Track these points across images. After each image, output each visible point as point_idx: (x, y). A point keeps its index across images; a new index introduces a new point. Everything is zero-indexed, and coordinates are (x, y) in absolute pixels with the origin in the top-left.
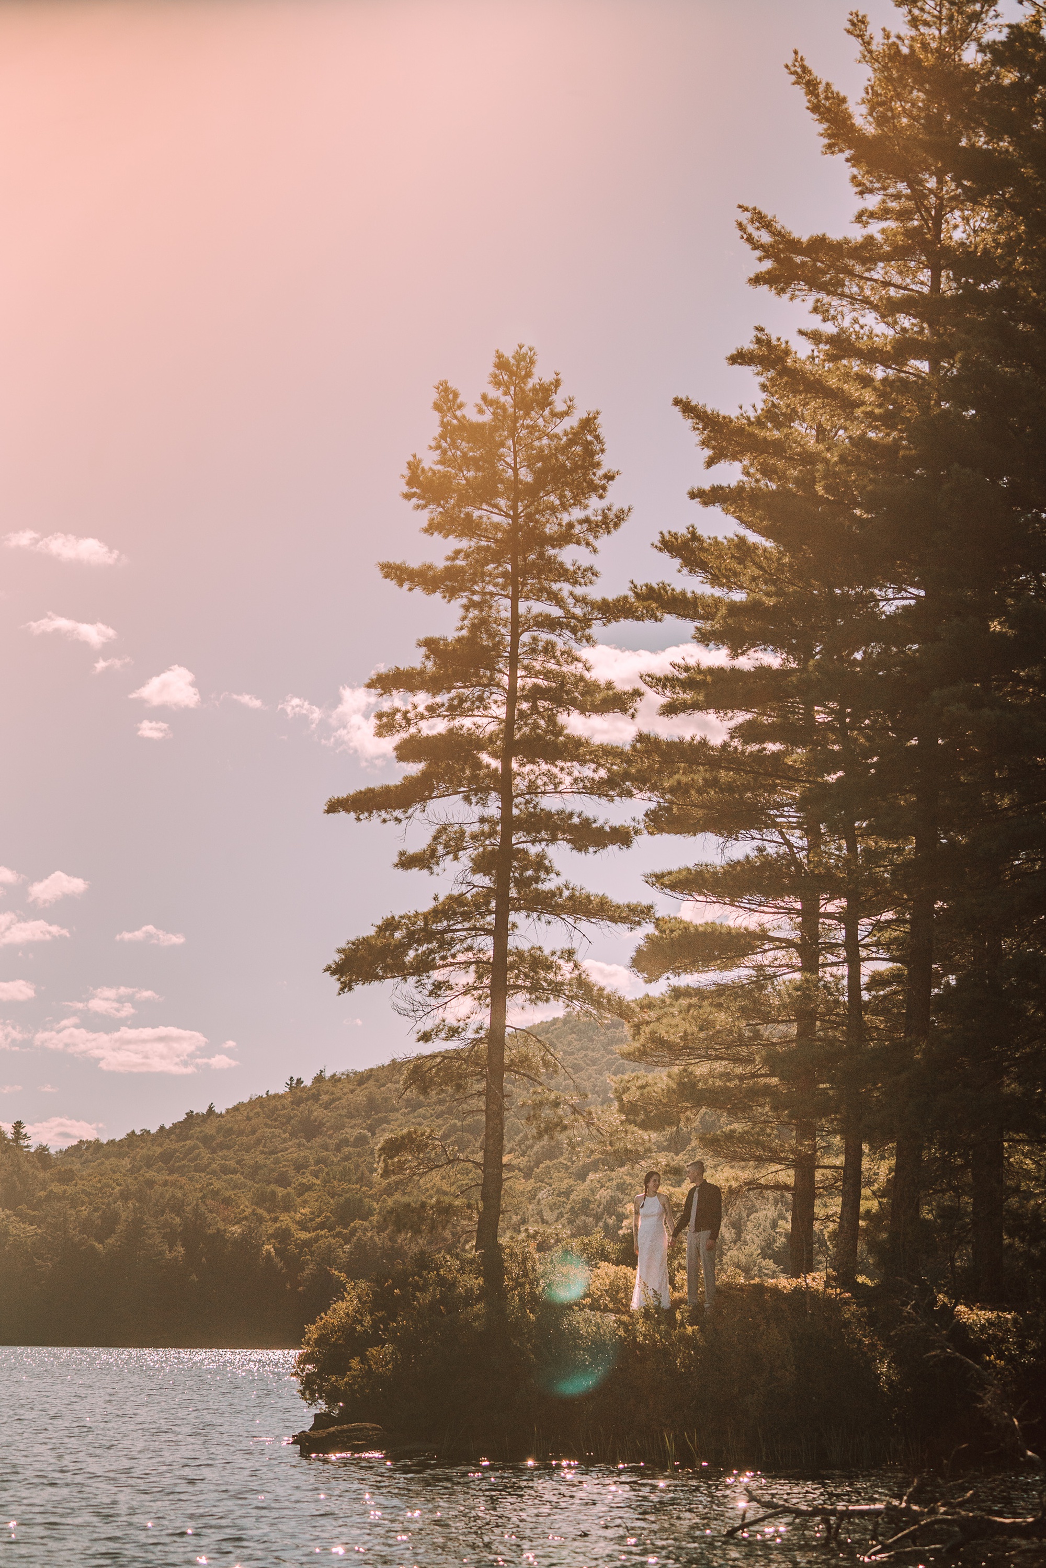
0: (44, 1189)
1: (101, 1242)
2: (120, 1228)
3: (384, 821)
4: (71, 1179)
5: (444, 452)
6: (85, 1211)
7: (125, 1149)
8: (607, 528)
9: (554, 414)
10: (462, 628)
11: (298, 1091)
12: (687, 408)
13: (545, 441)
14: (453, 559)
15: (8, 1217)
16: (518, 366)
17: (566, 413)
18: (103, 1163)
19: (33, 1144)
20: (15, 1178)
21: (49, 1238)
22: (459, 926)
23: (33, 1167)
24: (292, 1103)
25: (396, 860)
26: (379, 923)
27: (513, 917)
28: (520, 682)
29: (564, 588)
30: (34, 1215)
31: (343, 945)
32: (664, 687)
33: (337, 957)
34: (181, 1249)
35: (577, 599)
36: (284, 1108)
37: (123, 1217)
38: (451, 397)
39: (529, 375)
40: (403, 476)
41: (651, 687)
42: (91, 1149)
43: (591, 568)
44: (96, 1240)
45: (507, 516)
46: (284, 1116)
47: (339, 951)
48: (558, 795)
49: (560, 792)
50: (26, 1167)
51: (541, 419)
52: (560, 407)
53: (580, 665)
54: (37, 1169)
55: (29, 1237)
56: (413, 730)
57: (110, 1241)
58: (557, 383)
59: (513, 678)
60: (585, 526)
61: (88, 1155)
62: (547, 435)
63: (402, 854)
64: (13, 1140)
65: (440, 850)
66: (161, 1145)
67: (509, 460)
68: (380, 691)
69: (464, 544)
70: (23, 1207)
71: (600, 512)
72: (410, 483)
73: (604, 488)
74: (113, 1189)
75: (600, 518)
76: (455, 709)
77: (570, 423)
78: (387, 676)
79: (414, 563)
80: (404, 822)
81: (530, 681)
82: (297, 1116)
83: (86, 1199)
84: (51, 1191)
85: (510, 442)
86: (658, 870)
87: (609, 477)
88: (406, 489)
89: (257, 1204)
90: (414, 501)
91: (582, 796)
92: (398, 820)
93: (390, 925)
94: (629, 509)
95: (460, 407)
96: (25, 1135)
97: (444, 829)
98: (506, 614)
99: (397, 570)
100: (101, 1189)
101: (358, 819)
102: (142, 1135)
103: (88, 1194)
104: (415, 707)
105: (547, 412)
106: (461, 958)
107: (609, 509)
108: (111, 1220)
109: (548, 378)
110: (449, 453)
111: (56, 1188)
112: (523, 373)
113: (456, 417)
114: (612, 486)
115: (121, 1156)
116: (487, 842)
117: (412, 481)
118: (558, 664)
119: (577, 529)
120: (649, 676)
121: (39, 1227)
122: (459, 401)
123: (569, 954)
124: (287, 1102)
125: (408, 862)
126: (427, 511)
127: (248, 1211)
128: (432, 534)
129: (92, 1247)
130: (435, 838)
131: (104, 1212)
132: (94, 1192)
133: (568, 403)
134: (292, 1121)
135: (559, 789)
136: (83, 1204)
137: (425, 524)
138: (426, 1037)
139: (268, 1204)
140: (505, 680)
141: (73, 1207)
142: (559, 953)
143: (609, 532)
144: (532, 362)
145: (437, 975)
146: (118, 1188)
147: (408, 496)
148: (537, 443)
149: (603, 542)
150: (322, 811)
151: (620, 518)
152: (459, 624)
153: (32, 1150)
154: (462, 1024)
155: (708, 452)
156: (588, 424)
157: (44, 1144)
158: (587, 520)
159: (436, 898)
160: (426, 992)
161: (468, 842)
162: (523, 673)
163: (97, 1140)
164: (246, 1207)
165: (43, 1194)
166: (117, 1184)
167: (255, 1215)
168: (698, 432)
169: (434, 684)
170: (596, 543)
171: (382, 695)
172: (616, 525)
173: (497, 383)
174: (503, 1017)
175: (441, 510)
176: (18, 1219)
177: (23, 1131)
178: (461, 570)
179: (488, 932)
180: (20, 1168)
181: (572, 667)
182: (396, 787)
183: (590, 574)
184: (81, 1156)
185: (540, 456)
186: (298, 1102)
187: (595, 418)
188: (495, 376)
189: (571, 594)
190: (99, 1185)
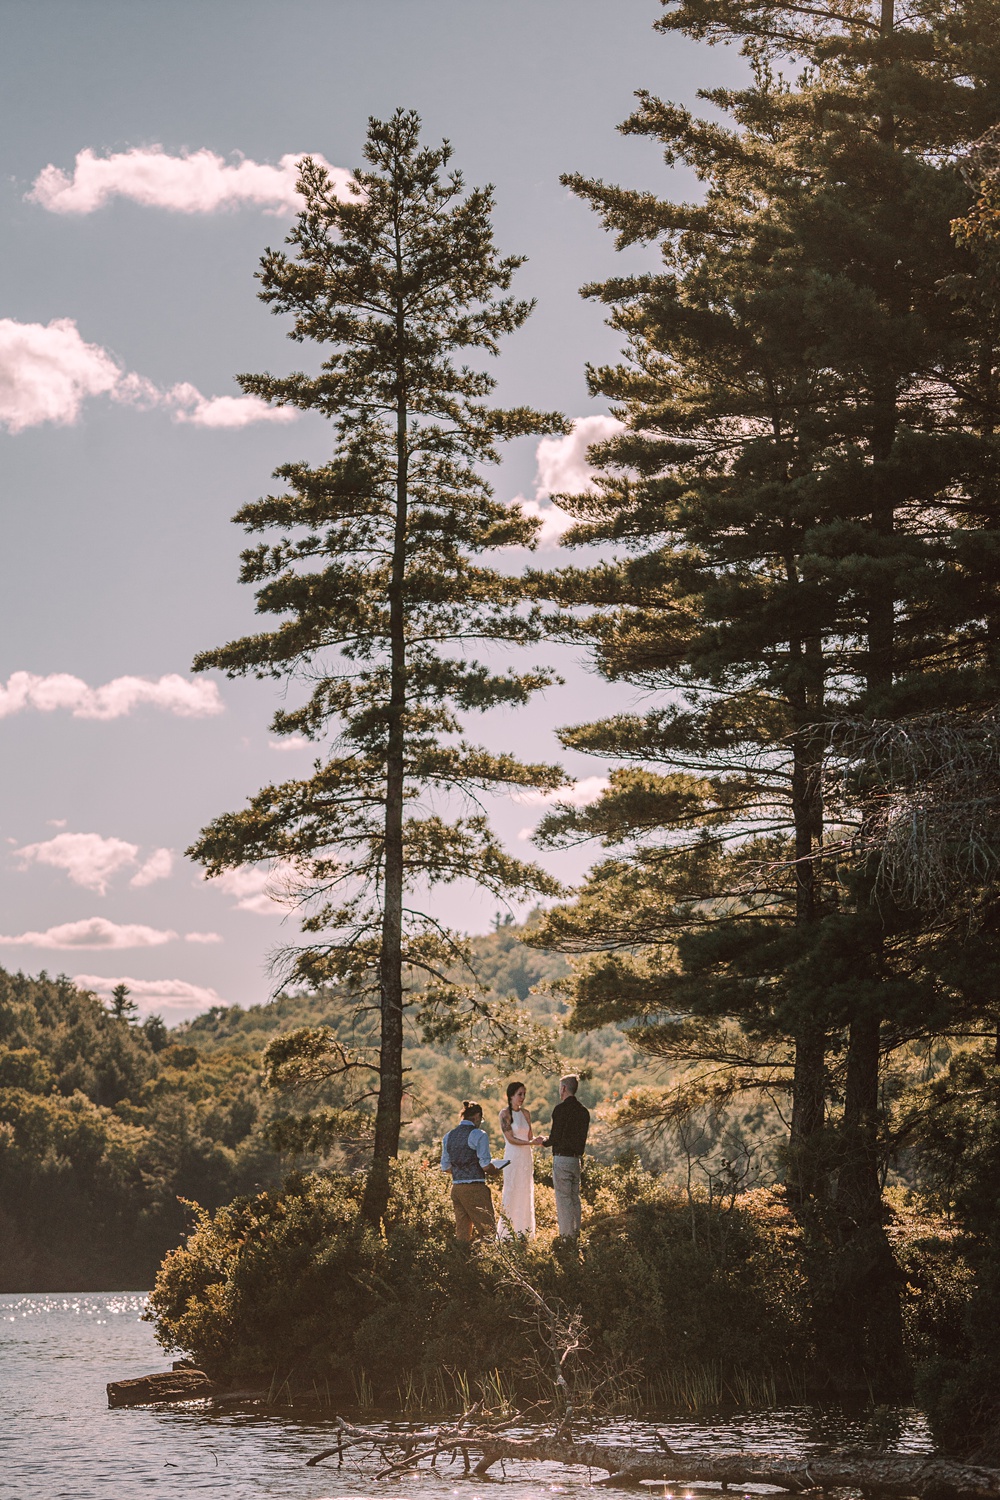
0: (154, 1077)
1: (232, 1146)
2: (256, 1127)
3: (260, 676)
4: (192, 1062)
5: (306, 245)
6: (209, 1105)
7: (275, 1017)
8: (508, 324)
9: (438, 193)
10: (341, 450)
11: (506, 931)
12: (580, 186)
13: (432, 223)
14: (331, 367)
15: (104, 1117)
16: (397, 135)
17: (453, 191)
18: (242, 1037)
19: (140, 1016)
20: (114, 1063)
21: (161, 1144)
22: (348, 795)
23: (141, 1047)
24: (500, 948)
25: (273, 722)
26: (256, 795)
27: (409, 782)
28: (409, 511)
29: (458, 398)
30: (141, 1114)
31: (207, 824)
32: (580, 507)
33: (200, 838)
34: (342, 1154)
35: (472, 410)
36: (488, 955)
37: (261, 1113)
38: (317, 175)
39: (412, 144)
40: (257, 275)
41: (565, 509)
42: (228, 1020)
43: (484, 376)
44: (225, 1145)
45: (390, 312)
46: (488, 966)
47: (203, 832)
48: (458, 640)
49: (460, 636)
50: (131, 1048)
51: (424, 199)
52: (445, 184)
53: (479, 489)
54: (146, 1049)
55: (133, 1143)
56: (283, 572)
57: (244, 1145)
58: (447, 152)
59: (402, 504)
60: (482, 324)
61: (224, 1027)
62: (434, 216)
63: (279, 715)
64: (114, 1012)
65: (325, 707)
66: (321, 1010)
67: (392, 246)
68: (249, 525)
69: (343, 348)
70: (125, 1102)
71: (498, 306)
72: (266, 282)
73: (507, 277)
74: (248, 1074)
75: (498, 313)
76: (336, 543)
77: (459, 201)
78: (257, 509)
79: (281, 375)
80: (285, 676)
81: (421, 508)
82: (505, 965)
83: (211, 1088)
84: (163, 1080)
85: (391, 226)
86: (572, 725)
87: (513, 264)
88: (263, 290)
89: (443, 1089)
90: (275, 302)
91: (485, 639)
92: (276, 674)
93: (266, 798)
94: (533, 303)
95: (329, 187)
96: (130, 1004)
97: (327, 683)
98: (392, 431)
99: (259, 383)
100: (231, 1075)
101: (231, 676)
102: (298, 997)
103: (215, 1082)
104: (288, 544)
105: (430, 190)
106: (348, 832)
107: (509, 304)
108: (244, 1118)
109: (436, 147)
110: (312, 246)
111: (171, 1075)
112: (404, 143)
113: (325, 200)
114: (516, 275)
115: (267, 1027)
116: (376, 697)
117: (269, 279)
118: (454, 485)
119: (472, 327)
120: (561, 496)
121: (147, 1129)
122: (327, 180)
123: (478, 823)
124: (492, 947)
125: (285, 724)
126: (290, 314)
127: (433, 1098)
128: (301, 339)
129: (221, 1155)
130: (318, 693)
131: (235, 1106)
132: (222, 1079)
133: (455, 178)
134: (500, 973)
135: (458, 633)
136: (207, 1095)
137: (293, 328)
138: (312, 925)
139: (459, 1090)
140: (393, 509)
141: (193, 1099)
142: (465, 823)
143: (510, 329)
144: (415, 129)
145: (321, 854)
146: (255, 1072)
147: (266, 298)
148: (422, 226)
149: (504, 340)
150: (189, 670)
151: (521, 315)
152: (337, 446)
153: (140, 1024)
154: (349, 909)
155: (617, 233)
156: (477, 202)
157: (156, 1016)
158: (484, 317)
159: (317, 764)
160: (310, 874)
161: (355, 699)
162: (414, 498)
163: (237, 1007)
164: (430, 1093)
165: (152, 1083)
166: (254, 1067)
167: (440, 1103)
168: (599, 211)
169: (313, 516)
170: (497, 343)
171: (250, 530)
172: (518, 321)
173: (374, 157)
174: (398, 898)
175: (307, 311)
176: (118, 1119)
177: (127, 998)
178: (338, 379)
179: (380, 800)
180: (120, 1050)
181: (471, 491)
182: (274, 636)
183: (484, 383)
184: (215, 1029)
185: (427, 241)
186: (508, 947)
187: (488, 194)
188: (370, 148)
189: (466, 404)
190: (228, 1070)
